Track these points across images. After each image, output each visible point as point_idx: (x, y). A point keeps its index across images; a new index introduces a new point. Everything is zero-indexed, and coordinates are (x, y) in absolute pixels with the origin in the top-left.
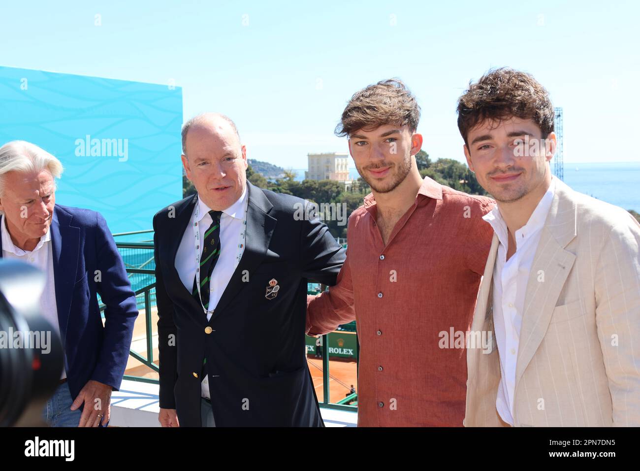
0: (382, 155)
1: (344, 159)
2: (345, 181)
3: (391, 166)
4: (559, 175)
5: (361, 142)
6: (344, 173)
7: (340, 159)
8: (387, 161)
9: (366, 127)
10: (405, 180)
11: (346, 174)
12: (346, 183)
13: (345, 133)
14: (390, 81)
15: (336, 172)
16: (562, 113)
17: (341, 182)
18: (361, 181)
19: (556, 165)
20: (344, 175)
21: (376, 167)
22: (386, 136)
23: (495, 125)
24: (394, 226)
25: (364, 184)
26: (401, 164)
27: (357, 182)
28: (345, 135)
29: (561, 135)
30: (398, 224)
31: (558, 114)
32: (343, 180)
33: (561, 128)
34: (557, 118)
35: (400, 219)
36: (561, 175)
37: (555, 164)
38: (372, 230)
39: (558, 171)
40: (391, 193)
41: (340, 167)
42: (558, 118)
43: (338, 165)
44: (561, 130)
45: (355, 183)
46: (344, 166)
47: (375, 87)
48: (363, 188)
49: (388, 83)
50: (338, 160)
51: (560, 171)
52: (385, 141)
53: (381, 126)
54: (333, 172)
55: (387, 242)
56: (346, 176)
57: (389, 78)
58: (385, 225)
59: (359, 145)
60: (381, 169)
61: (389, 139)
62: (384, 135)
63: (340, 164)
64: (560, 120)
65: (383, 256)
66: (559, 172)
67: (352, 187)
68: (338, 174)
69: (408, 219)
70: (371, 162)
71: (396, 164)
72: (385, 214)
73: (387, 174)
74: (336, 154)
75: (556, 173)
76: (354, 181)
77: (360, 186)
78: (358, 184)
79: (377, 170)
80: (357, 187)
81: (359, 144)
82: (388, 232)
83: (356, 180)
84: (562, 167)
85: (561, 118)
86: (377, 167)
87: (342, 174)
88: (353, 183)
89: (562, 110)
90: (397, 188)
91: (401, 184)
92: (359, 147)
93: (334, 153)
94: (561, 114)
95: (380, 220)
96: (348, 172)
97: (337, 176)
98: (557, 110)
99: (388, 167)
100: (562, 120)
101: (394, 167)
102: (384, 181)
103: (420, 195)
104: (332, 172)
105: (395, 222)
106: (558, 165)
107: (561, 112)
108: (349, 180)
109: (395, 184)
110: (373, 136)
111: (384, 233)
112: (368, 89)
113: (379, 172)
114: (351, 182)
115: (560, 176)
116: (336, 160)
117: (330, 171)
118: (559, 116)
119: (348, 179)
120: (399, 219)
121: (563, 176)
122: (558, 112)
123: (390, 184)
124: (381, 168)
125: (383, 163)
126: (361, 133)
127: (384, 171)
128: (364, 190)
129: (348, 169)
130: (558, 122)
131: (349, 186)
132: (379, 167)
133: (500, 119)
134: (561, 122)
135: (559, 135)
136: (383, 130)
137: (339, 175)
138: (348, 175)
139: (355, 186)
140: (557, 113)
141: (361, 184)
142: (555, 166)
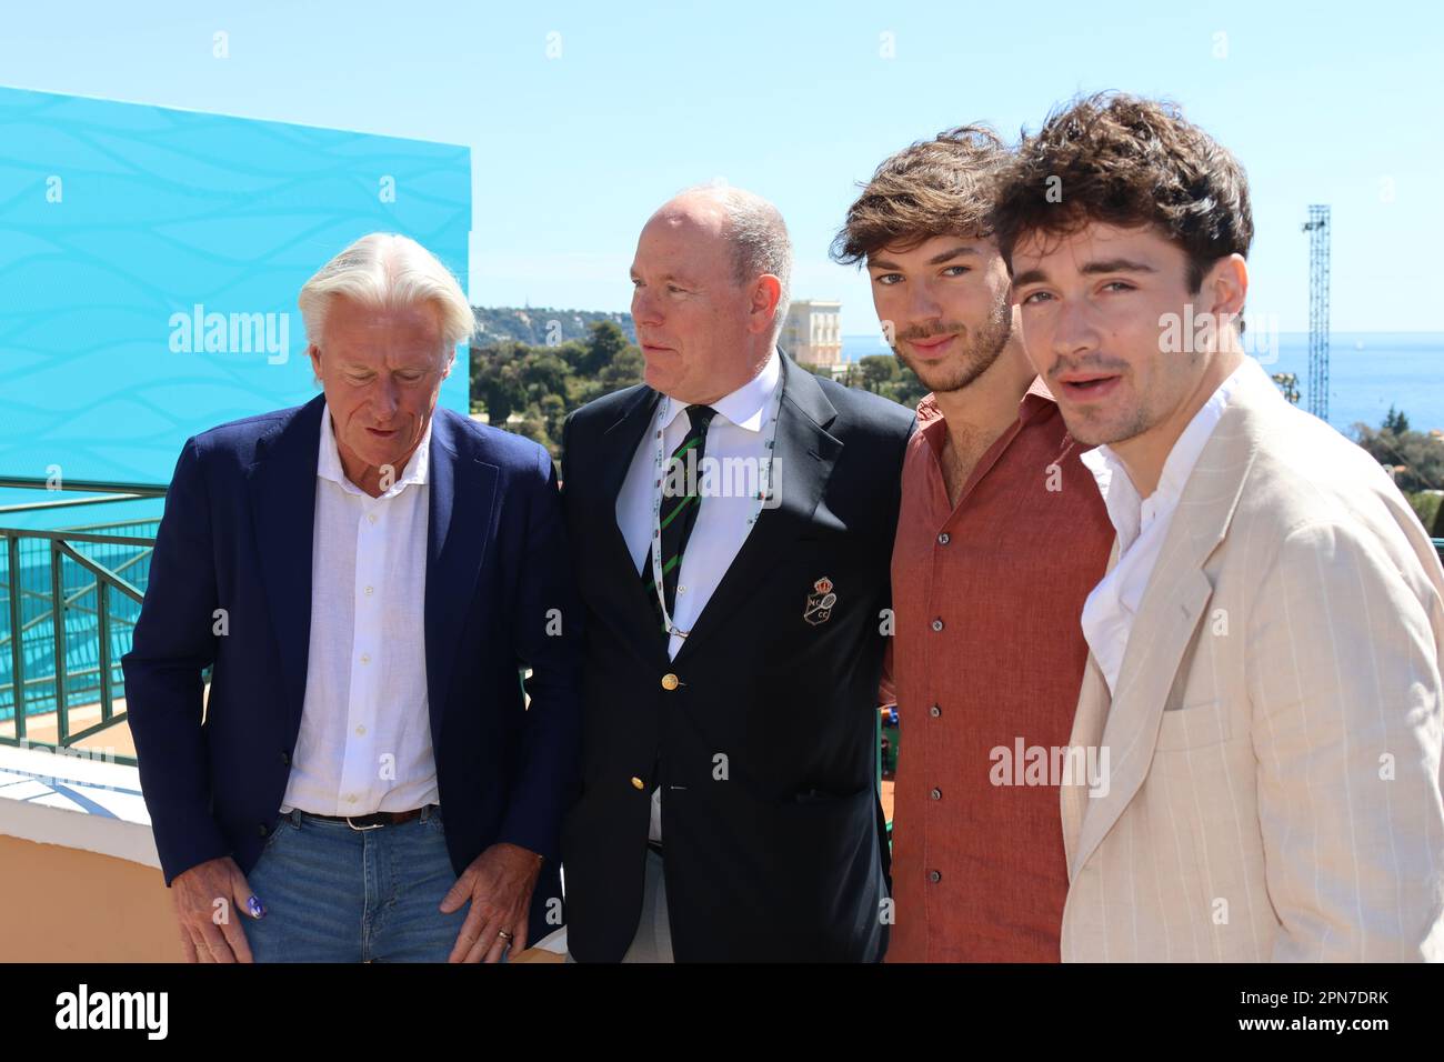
0: (935, 306)
1: (830, 316)
2: (831, 365)
3: (956, 332)
4: (1319, 357)
5: (890, 275)
6: (831, 348)
7: (821, 316)
8: (946, 320)
9: (894, 243)
10: (996, 363)
11: (833, 350)
12: (834, 369)
13: (853, 257)
14: (965, 130)
15: (812, 345)
16: (1329, 218)
17: (823, 366)
18: (868, 366)
19: (1314, 336)
20: (829, 352)
21: (923, 336)
22: (942, 262)
23: (1051, 245)
24: (973, 467)
25: (875, 373)
26: (981, 329)
27: (859, 367)
28: (852, 262)
29: (1326, 267)
30: (980, 463)
31: (1320, 220)
32: (828, 362)
33: (1326, 252)
34: (1318, 228)
35: (988, 451)
36: (1324, 357)
37: (1311, 334)
38: (931, 475)
39: (1316, 348)
40: (968, 391)
41: (820, 332)
42: (1320, 230)
43: (816, 329)
44: (1325, 258)
45: (855, 370)
46: (829, 332)
47: (926, 146)
48: (872, 380)
49: (961, 137)
50: (816, 317)
51: (1322, 349)
52: (942, 273)
53: (931, 240)
54: (805, 343)
55: (957, 501)
56: (834, 353)
57: (965, 124)
58: (955, 465)
59: (884, 284)
60: (934, 338)
61: (954, 268)
62: (937, 260)
63: (822, 326)
64: (1323, 235)
65: (946, 536)
66: (1319, 353)
67: (848, 380)
68: (816, 348)
69: (1004, 451)
70: (912, 323)
71: (969, 328)
72: (958, 438)
73: (949, 351)
74: (812, 304)
75: (1314, 353)
76: (852, 365)
77: (865, 377)
78: (860, 373)
79: (924, 341)
80: (858, 379)
81: (886, 280)
82: (962, 479)
83: (858, 362)
84: (1325, 341)
85: (1326, 229)
86: (924, 334)
87: (824, 350)
88: (849, 371)
89: (1328, 211)
90: (976, 382)
91: (989, 370)
92: (886, 289)
93: (808, 302)
94: (1326, 221)
95: (948, 450)
96: (839, 344)
97: (814, 354)
98: (1318, 212)
99: (951, 334)
100: (1328, 234)
101: (965, 335)
102: (941, 366)
103: (1032, 396)
104: (803, 344)
105: (975, 458)
106: (1317, 336)
107: (1326, 215)
108: (841, 364)
109: (970, 371)
110: (914, 262)
111: (954, 481)
112: (912, 151)
113: (930, 347)
114: (845, 368)
115: (1321, 362)
116: (812, 316)
117: (798, 343)
118: (1322, 224)
119: (838, 360)
120: (986, 450)
121: (1327, 362)
122: (1320, 215)
123: (957, 374)
124: (932, 337)
125: (937, 326)
126: (884, 256)
127: (941, 342)
128: (874, 386)
129: (839, 339)
130: (1320, 239)
131: (840, 375)
132: (928, 336)
133: (1063, 230)
134: (1326, 238)
135: (1320, 267)
136: (935, 248)
137: (820, 352)
138: (838, 352)
139: (854, 377)
140: (1318, 217)
141: (867, 372)
142: (1311, 339)
